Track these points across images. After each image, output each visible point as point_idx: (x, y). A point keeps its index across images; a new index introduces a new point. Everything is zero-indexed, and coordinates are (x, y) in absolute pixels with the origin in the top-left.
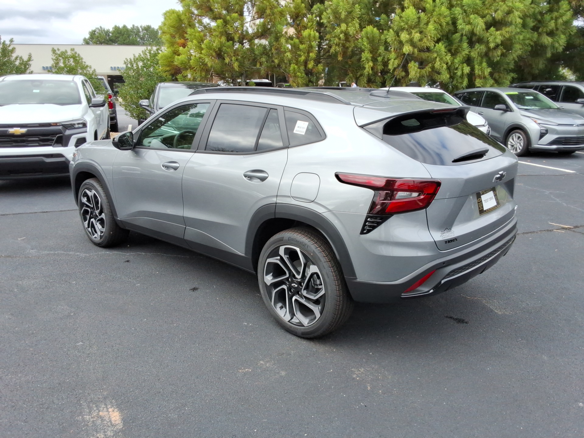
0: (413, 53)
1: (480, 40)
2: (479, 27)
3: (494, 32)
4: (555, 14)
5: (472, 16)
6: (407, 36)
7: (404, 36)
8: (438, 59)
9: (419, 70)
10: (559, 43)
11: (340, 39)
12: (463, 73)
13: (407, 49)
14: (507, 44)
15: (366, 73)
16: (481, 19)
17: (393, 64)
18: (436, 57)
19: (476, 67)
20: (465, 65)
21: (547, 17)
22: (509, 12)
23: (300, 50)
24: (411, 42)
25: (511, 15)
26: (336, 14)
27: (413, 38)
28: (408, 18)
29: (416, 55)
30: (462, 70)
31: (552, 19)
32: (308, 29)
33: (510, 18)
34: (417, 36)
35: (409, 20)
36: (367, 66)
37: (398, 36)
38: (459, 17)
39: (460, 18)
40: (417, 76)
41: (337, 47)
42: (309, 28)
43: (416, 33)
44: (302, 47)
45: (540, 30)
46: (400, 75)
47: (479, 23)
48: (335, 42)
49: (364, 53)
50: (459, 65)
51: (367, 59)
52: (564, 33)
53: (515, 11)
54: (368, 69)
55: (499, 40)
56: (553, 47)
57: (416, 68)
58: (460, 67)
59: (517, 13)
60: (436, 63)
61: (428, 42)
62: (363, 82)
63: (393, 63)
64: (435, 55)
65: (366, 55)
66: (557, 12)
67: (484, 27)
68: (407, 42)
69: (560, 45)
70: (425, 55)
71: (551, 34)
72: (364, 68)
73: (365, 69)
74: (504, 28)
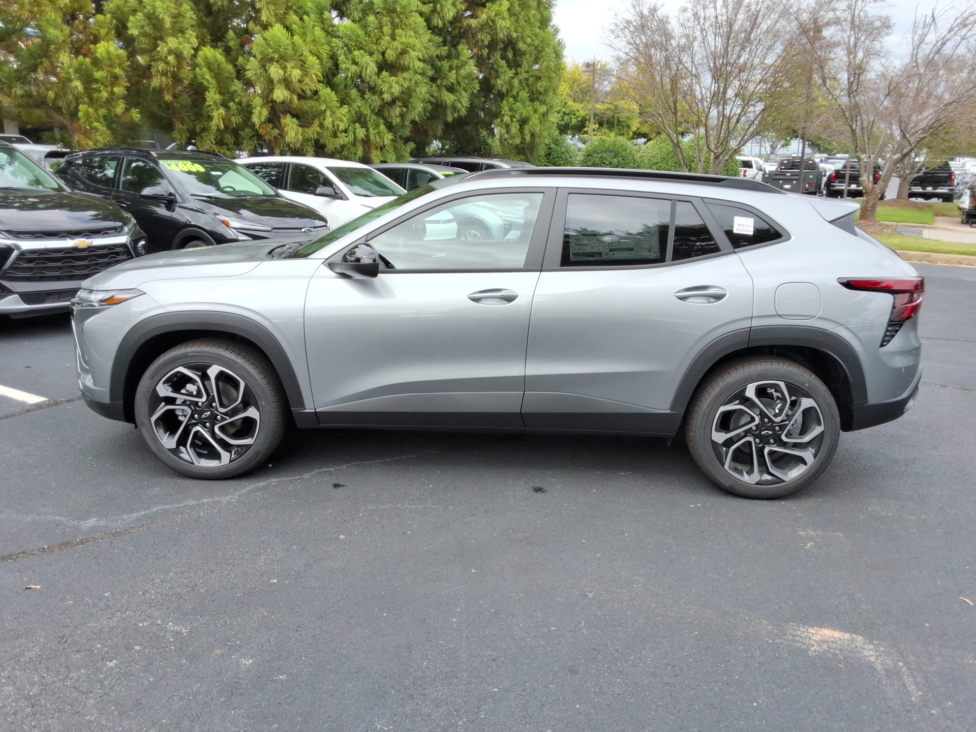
0: (291, 102)
1: (373, 89)
2: (369, 69)
3: (388, 78)
4: (455, 62)
5: (356, 53)
6: (281, 72)
7: (275, 71)
8: (328, 113)
9: (300, 129)
10: (461, 103)
11: (167, 63)
12: (355, 137)
13: (280, 94)
14: (405, 98)
15: (214, 128)
16: (368, 57)
17: (260, 115)
18: (325, 110)
19: (371, 130)
20: (357, 125)
21: (446, 64)
22: (403, 52)
23: (96, 81)
24: (287, 82)
25: (407, 56)
26: (153, 20)
27: (290, 75)
28: (280, 42)
29: (294, 106)
30: (354, 133)
31: (451, 68)
32: (102, 42)
33: (406, 61)
34: (296, 74)
35: (280, 46)
36: (215, 114)
37: (266, 70)
38: (339, 52)
39: (341, 54)
40: (298, 139)
41: (164, 79)
42: (103, 40)
43: (293, 68)
44: (98, 74)
45: (439, 82)
46: (270, 135)
47: (370, 65)
48: (160, 68)
49: (209, 92)
50: (349, 125)
51: (215, 103)
52: (466, 90)
53: (411, 51)
54: (217, 120)
55: (396, 90)
56: (454, 109)
57: (296, 127)
58: (350, 128)
59: (414, 54)
60: (327, 119)
61: (313, 83)
62: (208, 141)
63: (260, 113)
64: (323, 107)
65: (212, 96)
66: (458, 59)
67: (376, 69)
68: (279, 81)
69: (463, 106)
70: (307, 105)
71: (451, 89)
72: (210, 118)
73: (212, 120)
74: (399, 74)
